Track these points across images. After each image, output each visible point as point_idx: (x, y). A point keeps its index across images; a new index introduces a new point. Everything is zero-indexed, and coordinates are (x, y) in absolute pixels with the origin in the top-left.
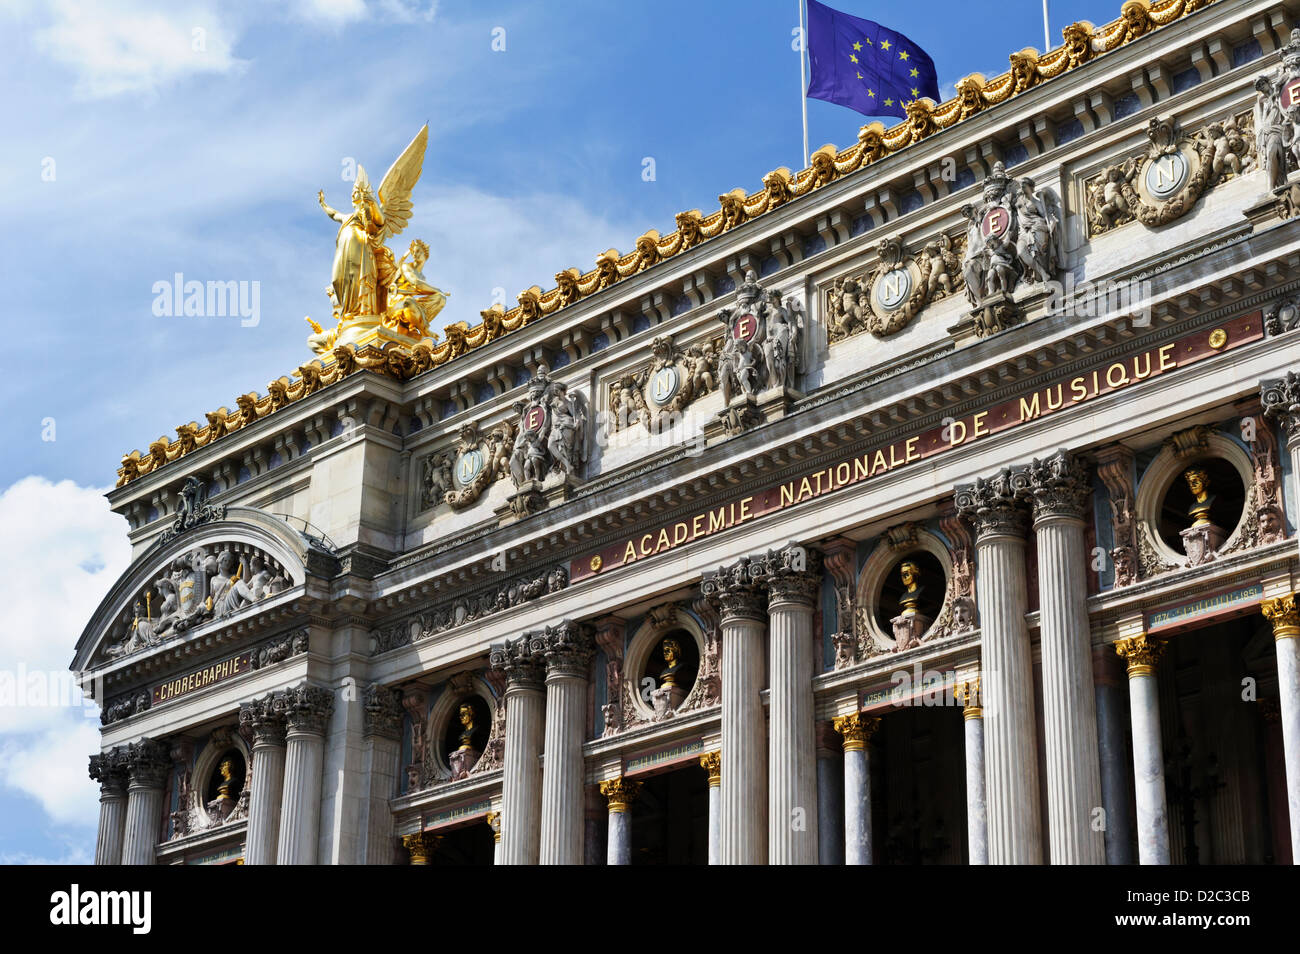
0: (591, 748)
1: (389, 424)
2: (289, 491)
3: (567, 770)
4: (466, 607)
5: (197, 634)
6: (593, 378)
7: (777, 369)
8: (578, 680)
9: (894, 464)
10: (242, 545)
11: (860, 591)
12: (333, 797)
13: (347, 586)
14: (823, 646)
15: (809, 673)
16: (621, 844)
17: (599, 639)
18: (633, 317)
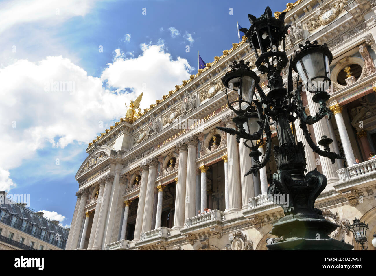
0: (156, 180)
1: (129, 131)
2: (112, 145)
3: (151, 184)
4: (137, 158)
5: (94, 168)
6: (161, 117)
7: (191, 106)
8: (155, 168)
9: (211, 117)
10: (102, 152)
11: (205, 143)
12: (112, 194)
13: (117, 156)
14: (198, 154)
15: (195, 159)
16: (160, 197)
17: (159, 160)
18: (168, 105)
